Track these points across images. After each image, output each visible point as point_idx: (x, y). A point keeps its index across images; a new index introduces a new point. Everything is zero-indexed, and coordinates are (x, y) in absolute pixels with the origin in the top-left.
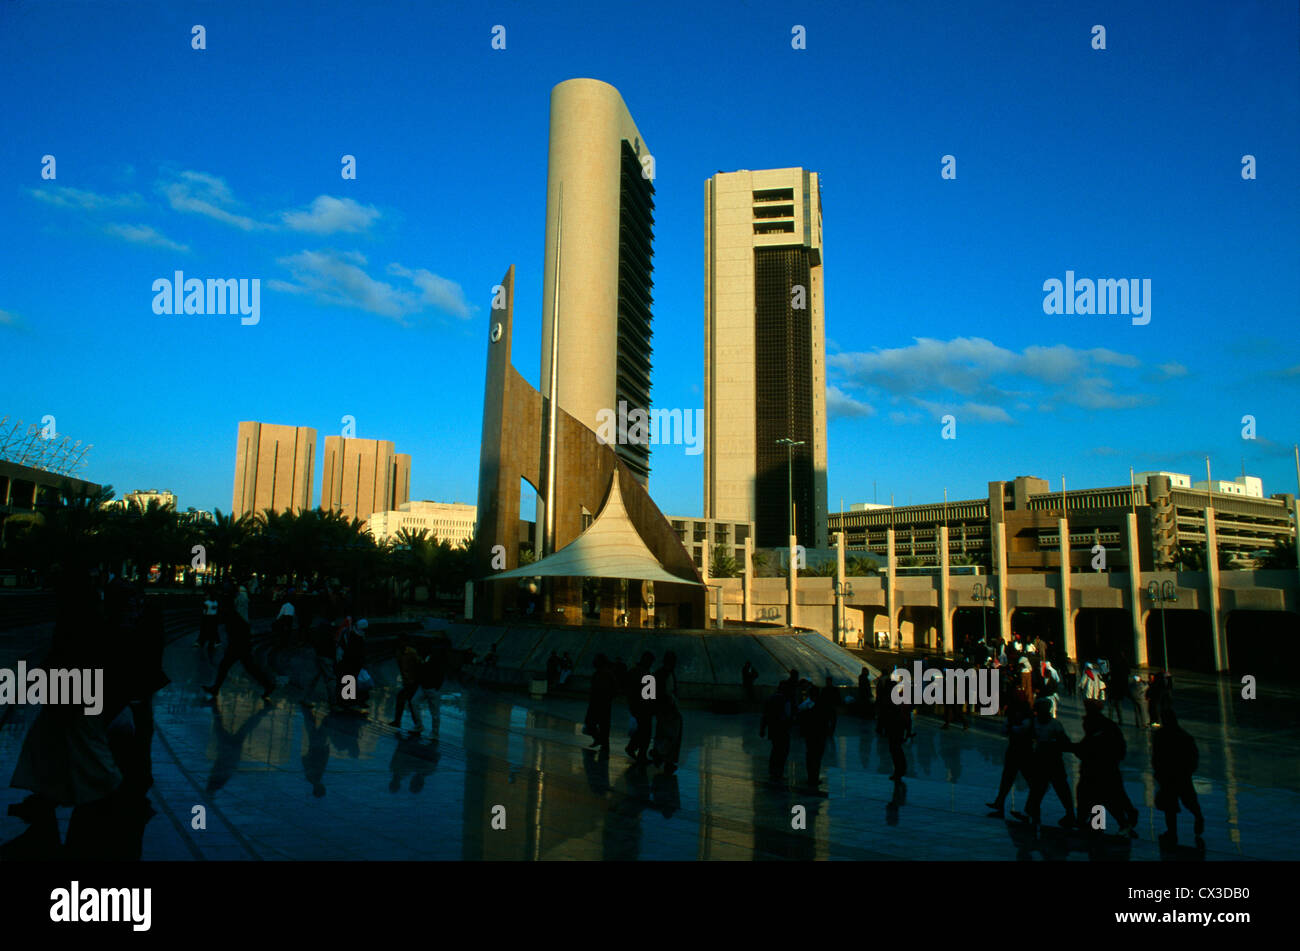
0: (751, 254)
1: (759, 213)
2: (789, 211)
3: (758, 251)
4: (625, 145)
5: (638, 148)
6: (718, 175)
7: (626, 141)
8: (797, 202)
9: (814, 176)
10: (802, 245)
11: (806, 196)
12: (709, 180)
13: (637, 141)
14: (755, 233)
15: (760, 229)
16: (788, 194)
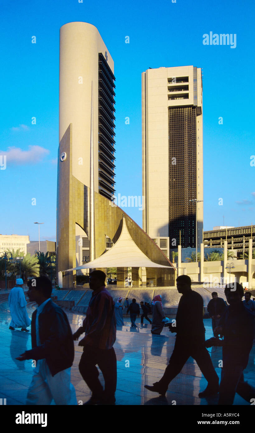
0: (167, 110)
1: (171, 89)
2: (186, 88)
3: (170, 108)
4: (101, 56)
5: (107, 57)
6: (149, 70)
7: (101, 54)
8: (190, 83)
9: (199, 70)
10: (193, 105)
11: (195, 80)
12: (144, 72)
13: (106, 53)
14: (169, 99)
15: (172, 97)
16: (186, 79)
